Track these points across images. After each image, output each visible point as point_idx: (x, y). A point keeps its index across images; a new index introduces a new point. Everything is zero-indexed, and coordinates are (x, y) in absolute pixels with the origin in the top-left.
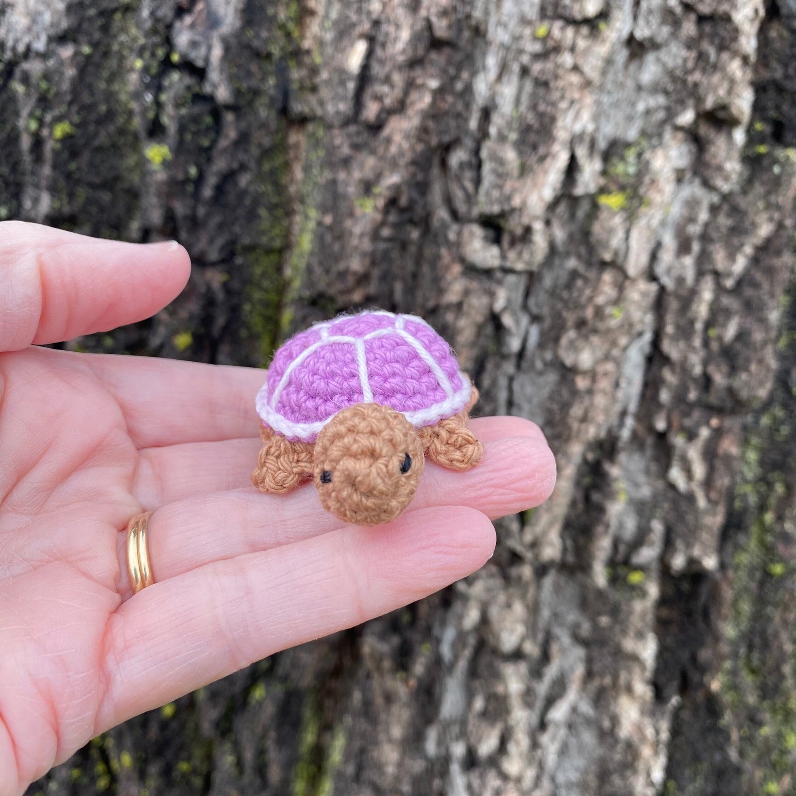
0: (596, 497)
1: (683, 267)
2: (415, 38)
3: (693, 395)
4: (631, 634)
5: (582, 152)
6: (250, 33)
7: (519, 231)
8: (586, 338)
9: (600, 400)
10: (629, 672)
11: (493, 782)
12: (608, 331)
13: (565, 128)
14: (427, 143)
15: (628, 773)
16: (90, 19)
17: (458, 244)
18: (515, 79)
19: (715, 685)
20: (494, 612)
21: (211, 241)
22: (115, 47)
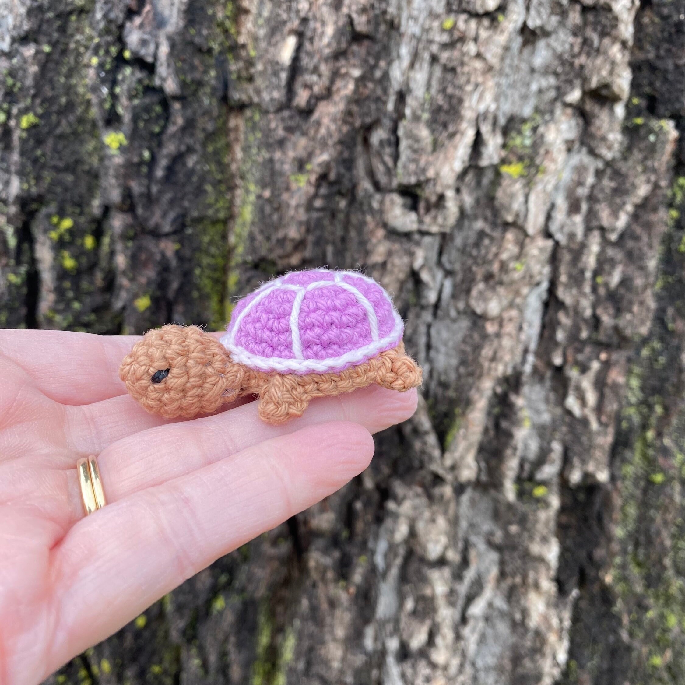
0: (504, 424)
1: (574, 224)
2: (339, 33)
3: (584, 334)
4: (538, 539)
5: (485, 129)
6: (192, 31)
7: (433, 199)
8: (493, 289)
9: (506, 342)
10: (536, 571)
11: (424, 670)
12: (512, 283)
13: (470, 107)
14: (352, 124)
15: (538, 657)
16: (49, 21)
17: (381, 212)
18: (426, 66)
19: (608, 579)
20: (421, 526)
21: (164, 215)
22: (72, 46)
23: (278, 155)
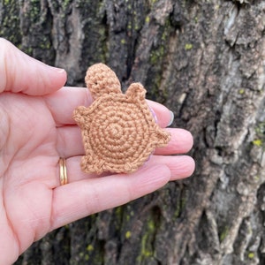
0: (242, 232)
5: (251, 129)
7: (229, 153)
8: (246, 185)
9: (249, 205)
13: (247, 122)
17: (209, 156)
18: (230, 104)
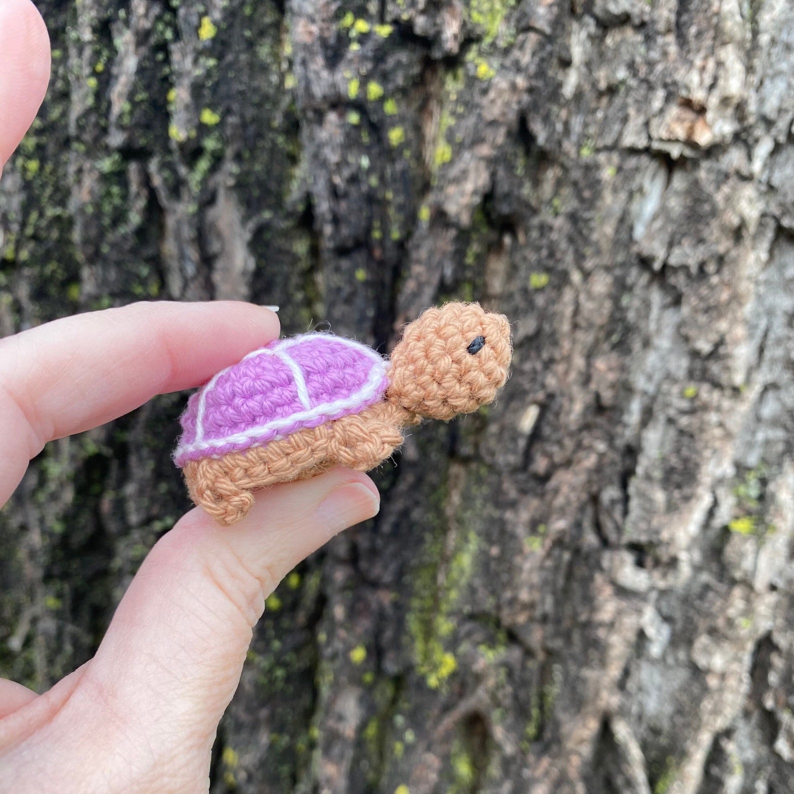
0: (714, 771)
8: (717, 642)
9: (728, 697)
12: (738, 639)
13: (708, 474)
17: (611, 570)
23: (509, 515)
